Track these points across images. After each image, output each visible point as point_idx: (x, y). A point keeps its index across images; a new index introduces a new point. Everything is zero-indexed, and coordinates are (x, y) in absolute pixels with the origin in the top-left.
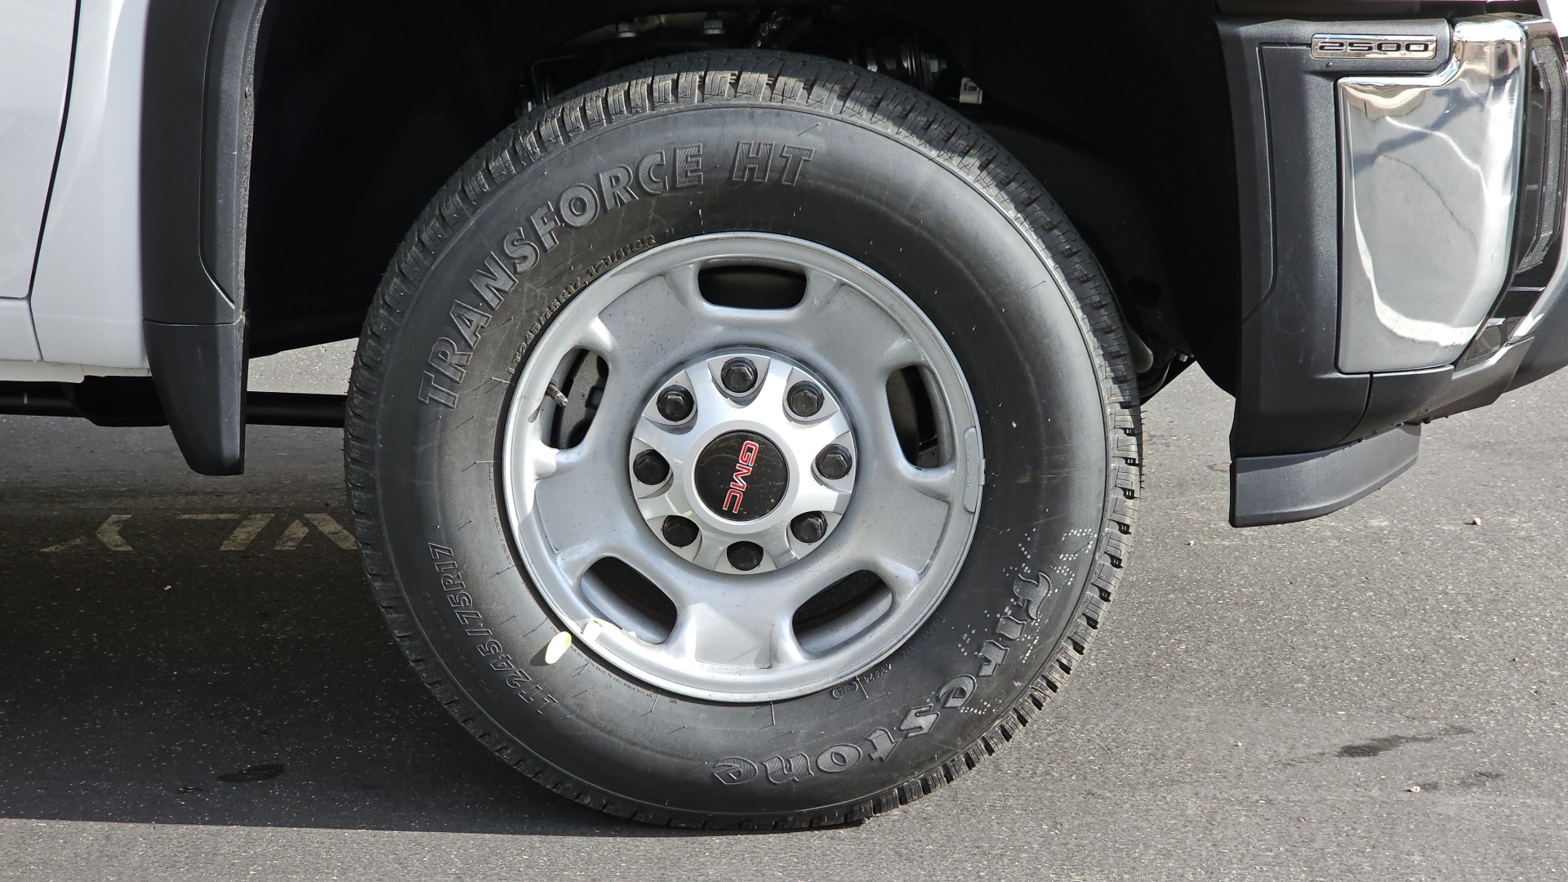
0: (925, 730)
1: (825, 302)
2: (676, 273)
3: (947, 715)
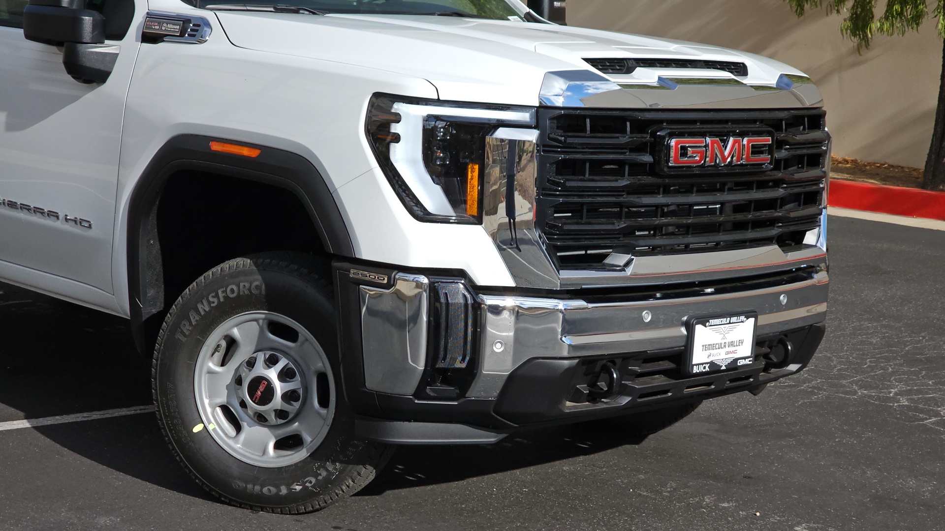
0: (297, 491)
1: (302, 344)
2: (261, 322)
3: (305, 488)
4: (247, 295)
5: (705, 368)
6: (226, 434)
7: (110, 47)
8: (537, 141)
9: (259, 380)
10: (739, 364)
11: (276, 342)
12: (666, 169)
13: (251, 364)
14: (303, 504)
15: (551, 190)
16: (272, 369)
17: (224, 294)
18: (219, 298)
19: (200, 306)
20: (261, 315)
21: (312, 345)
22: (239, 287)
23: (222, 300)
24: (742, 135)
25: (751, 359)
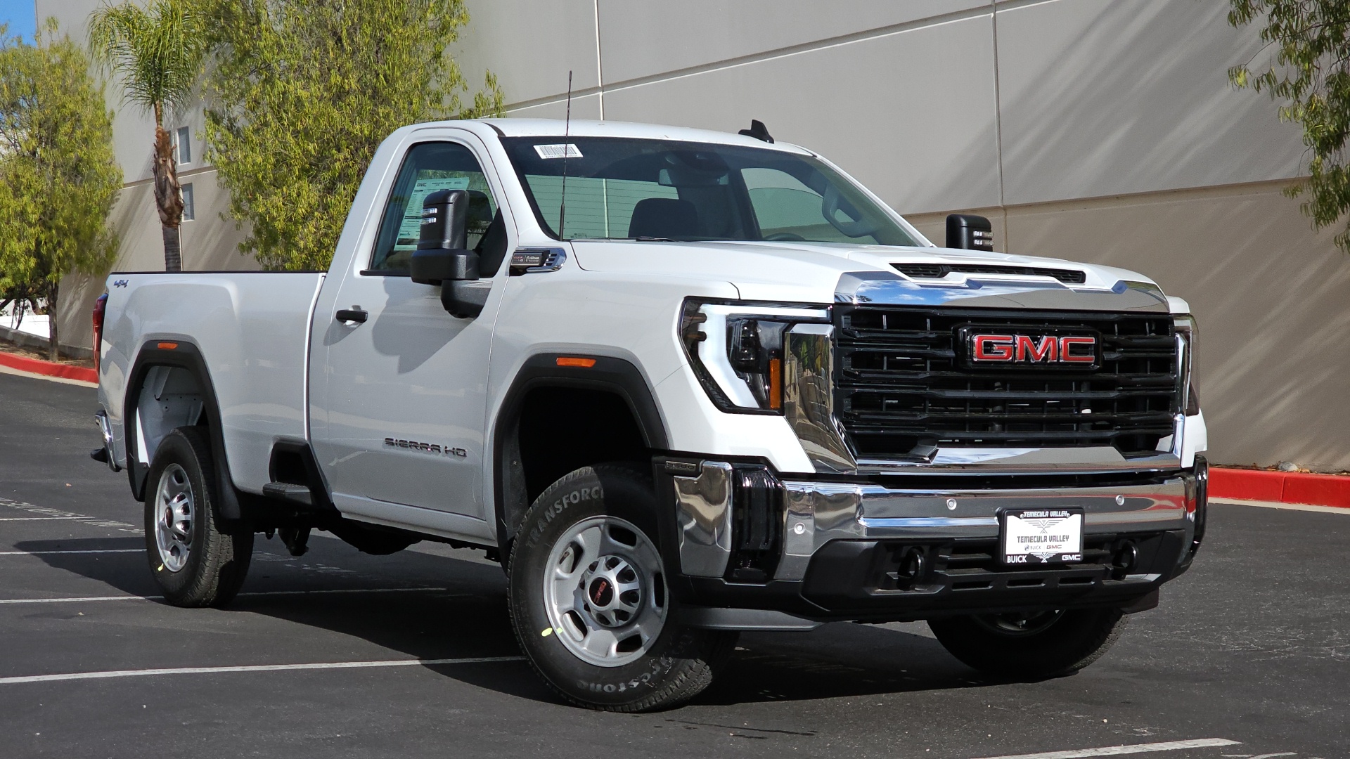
0: (635, 687)
1: (640, 545)
2: (602, 526)
3: (641, 684)
4: (588, 500)
5: (1021, 559)
6: (573, 638)
7: (483, 282)
8: (831, 335)
9: (599, 582)
10: (1063, 559)
11: (617, 546)
12: (971, 364)
13: (593, 567)
14: (640, 701)
15: (847, 381)
16: (612, 571)
17: (568, 501)
18: (563, 506)
19: (547, 514)
20: (601, 519)
21: (648, 546)
22: (580, 493)
23: (566, 506)
24: (1059, 334)
25: (1079, 555)
